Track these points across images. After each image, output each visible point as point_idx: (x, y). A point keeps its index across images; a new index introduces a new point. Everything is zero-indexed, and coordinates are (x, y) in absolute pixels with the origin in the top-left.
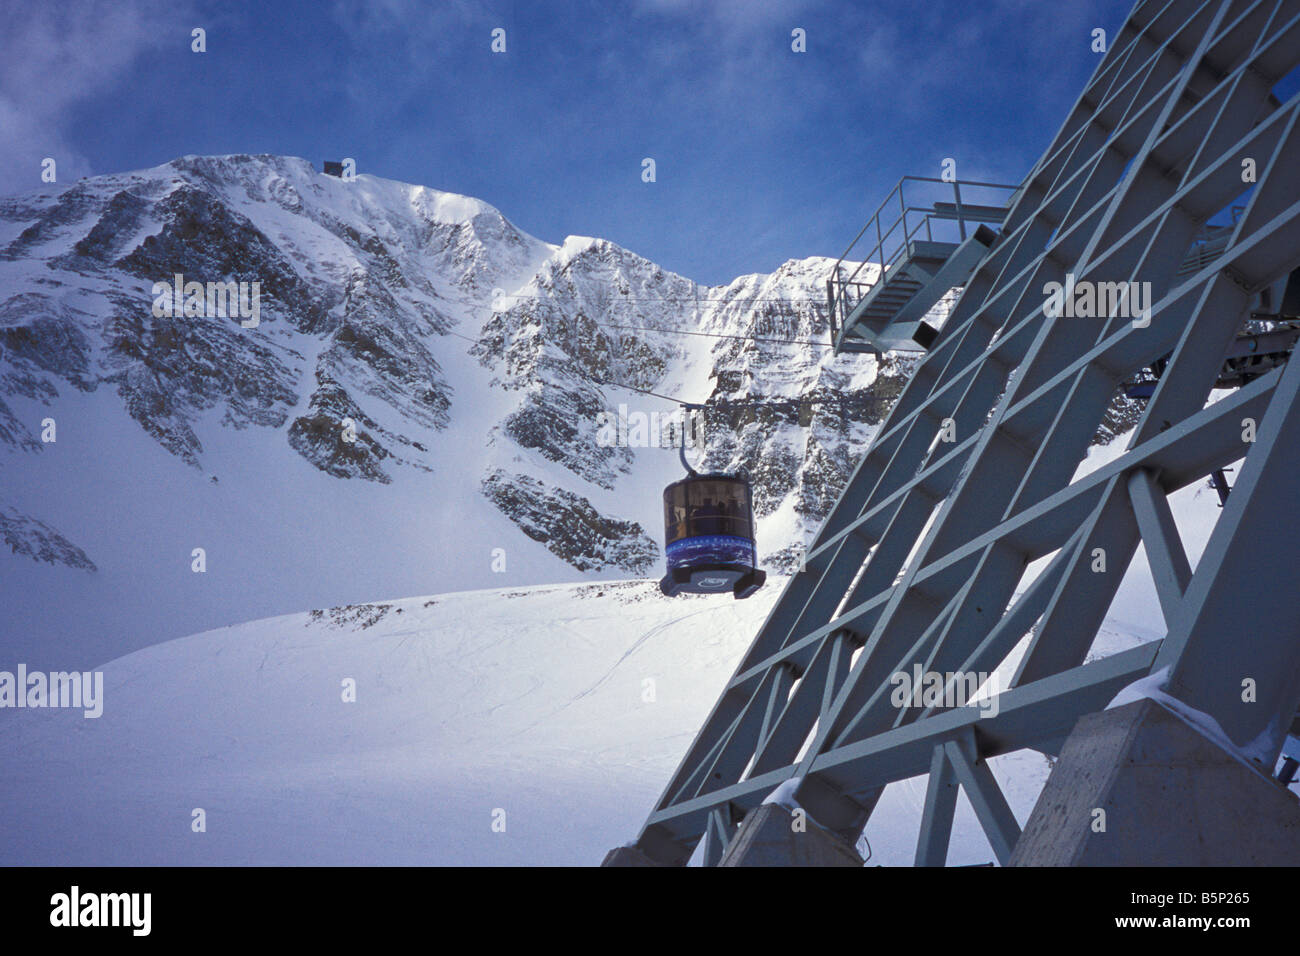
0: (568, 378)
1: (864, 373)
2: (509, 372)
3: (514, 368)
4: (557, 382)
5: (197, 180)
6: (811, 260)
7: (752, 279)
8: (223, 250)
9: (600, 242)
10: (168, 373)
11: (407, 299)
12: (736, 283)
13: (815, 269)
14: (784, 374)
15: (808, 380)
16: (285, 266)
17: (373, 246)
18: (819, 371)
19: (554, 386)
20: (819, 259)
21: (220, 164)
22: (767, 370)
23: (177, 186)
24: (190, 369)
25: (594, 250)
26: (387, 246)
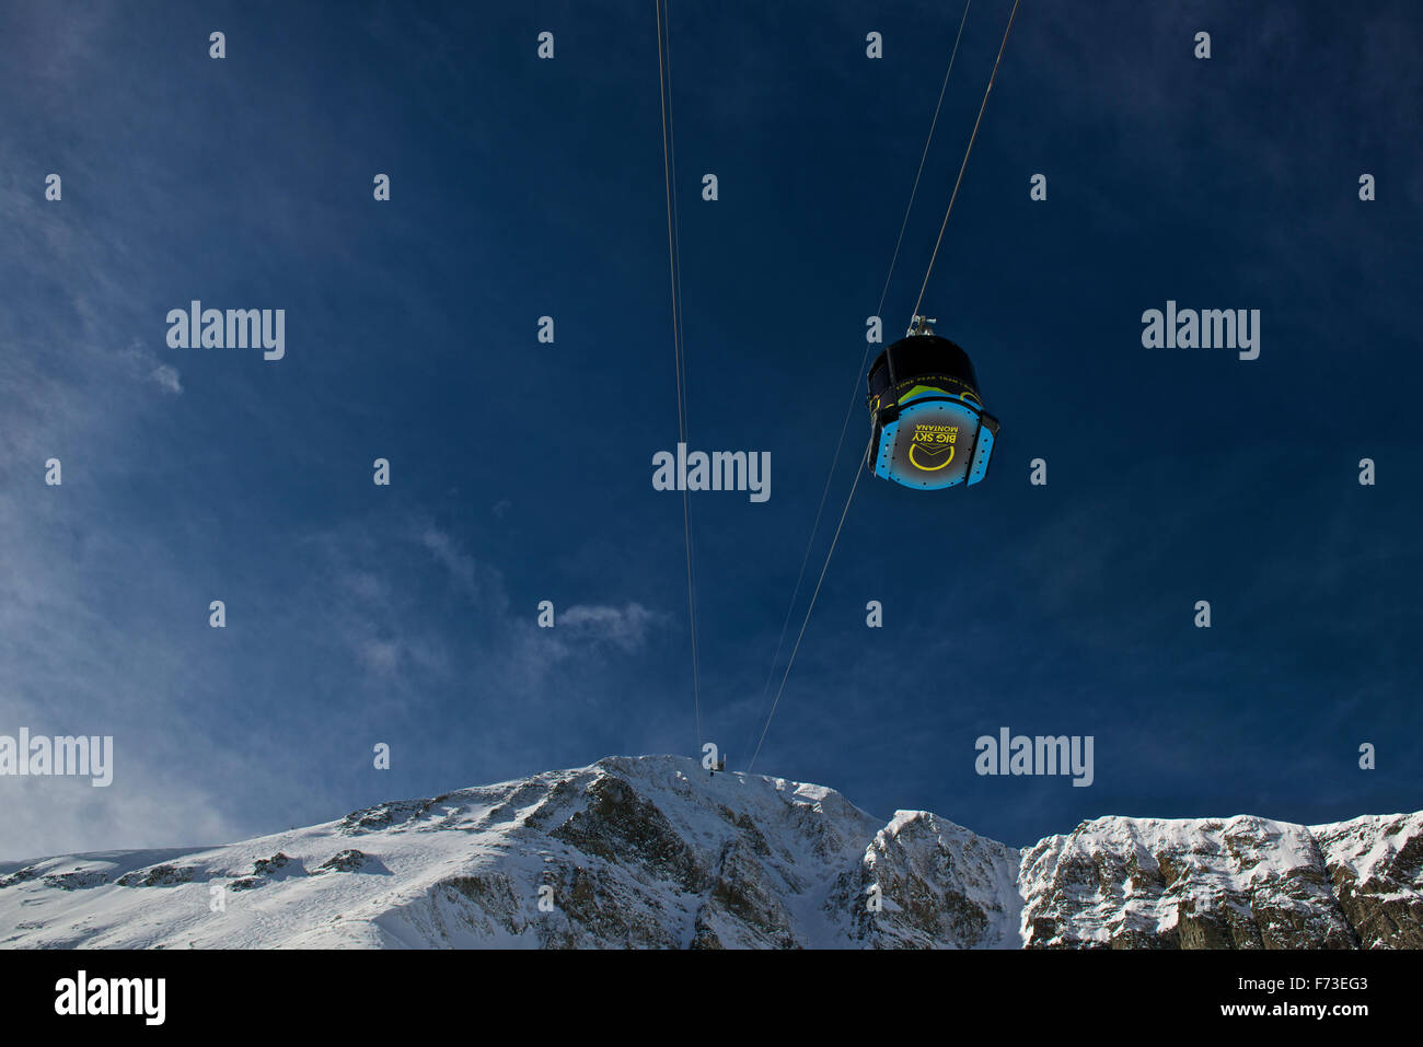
0: (902, 927)
1: (1167, 916)
2: (853, 924)
3: (857, 920)
4: (894, 931)
5: (618, 773)
6: (1102, 819)
7: (1054, 839)
8: (630, 822)
9: (922, 813)
10: (579, 918)
11: (769, 863)
12: (1039, 844)
13: (1107, 826)
14: (1092, 920)
15: (1113, 927)
16: (674, 835)
17: (745, 823)
18: (1124, 916)
19: (891, 934)
20: (1109, 817)
21: (635, 763)
22: (1077, 917)
23: (601, 777)
24: (598, 917)
25: (918, 819)
26: (754, 822)
